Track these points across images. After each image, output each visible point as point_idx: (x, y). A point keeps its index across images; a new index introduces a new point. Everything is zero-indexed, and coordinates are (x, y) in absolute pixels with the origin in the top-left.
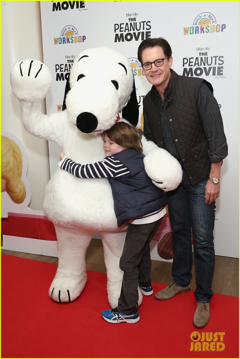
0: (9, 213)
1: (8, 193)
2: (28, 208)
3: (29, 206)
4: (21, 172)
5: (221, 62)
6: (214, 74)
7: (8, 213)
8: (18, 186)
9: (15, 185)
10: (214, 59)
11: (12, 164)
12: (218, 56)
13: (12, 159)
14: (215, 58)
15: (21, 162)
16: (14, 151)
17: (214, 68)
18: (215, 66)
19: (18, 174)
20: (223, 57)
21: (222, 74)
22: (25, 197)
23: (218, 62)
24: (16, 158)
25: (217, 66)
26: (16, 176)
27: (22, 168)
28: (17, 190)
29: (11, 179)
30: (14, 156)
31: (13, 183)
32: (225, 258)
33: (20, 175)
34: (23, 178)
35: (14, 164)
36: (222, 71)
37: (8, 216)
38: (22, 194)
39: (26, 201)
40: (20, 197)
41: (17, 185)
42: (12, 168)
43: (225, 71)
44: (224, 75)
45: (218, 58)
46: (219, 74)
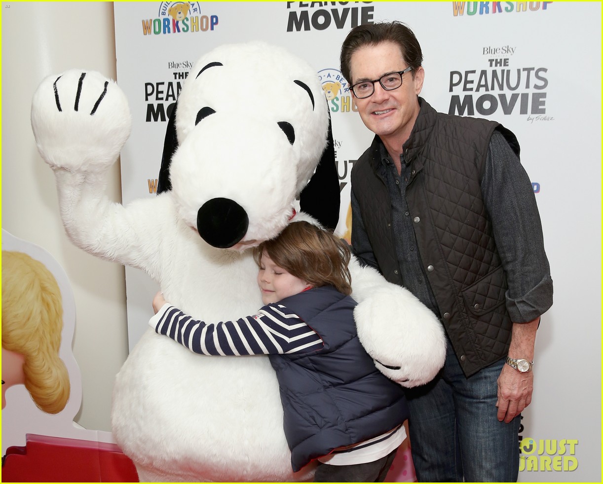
0: (29, 436)
1: (28, 388)
2: (75, 425)
3: (76, 419)
4: (60, 339)
5: (541, 83)
6: (524, 111)
7: (27, 435)
8: (51, 372)
9: (45, 367)
10: (524, 75)
11: (38, 320)
12: (533, 69)
13: (37, 307)
14: (526, 72)
15: (59, 314)
16: (43, 289)
17: (525, 97)
18: (526, 91)
19: (52, 343)
20: (545, 70)
21: (543, 111)
22: (68, 398)
23: (534, 81)
24: (48, 305)
25: (531, 91)
26: (48, 347)
27: (61, 329)
28: (50, 380)
29: (35, 354)
30: (43, 300)
31: (40, 363)
33: (56, 345)
34: (65, 352)
35: (42, 319)
36: (543, 103)
37: (28, 443)
38: (60, 390)
39: (71, 408)
40: (55, 398)
41: (49, 368)
42: (37, 329)
43: (549, 104)
44: (548, 113)
45: (533, 73)
46: (536, 110)
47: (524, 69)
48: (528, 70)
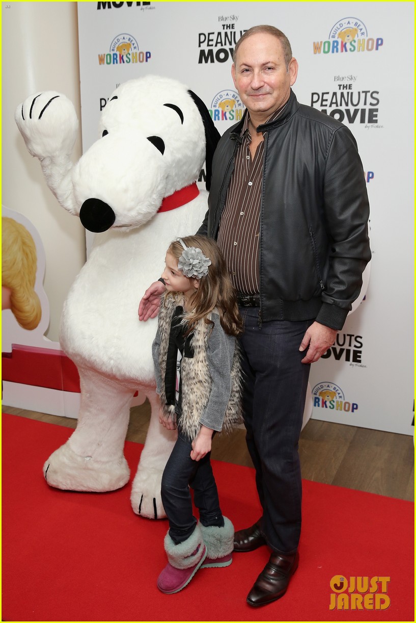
0: (14, 346)
1: (13, 311)
2: (45, 338)
3: (46, 334)
4: (35, 279)
5: (375, 102)
6: (362, 121)
7: (12, 345)
8: (29, 301)
9: (25, 297)
10: (363, 95)
11: (20, 265)
12: (369, 92)
13: (20, 256)
14: (364, 94)
15: (34, 261)
16: (24, 243)
17: (363, 111)
18: (364, 107)
19: (30, 281)
20: (377, 93)
21: (376, 121)
22: (40, 319)
23: (369, 100)
24: (27, 254)
25: (368, 107)
26: (27, 284)
27: (36, 272)
28: (28, 307)
29: (18, 289)
30: (24, 251)
31: (21, 295)
32: (376, 432)
33: (32, 282)
34: (38, 288)
35: (23, 264)
36: (376, 116)
37: (13, 350)
38: (35, 314)
39: (42, 326)
40: (32, 319)
41: (28, 299)
42: (20, 272)
43: (380, 116)
44: (379, 123)
45: (369, 95)
46: (370, 121)
47: (363, 92)
48: (366, 92)
